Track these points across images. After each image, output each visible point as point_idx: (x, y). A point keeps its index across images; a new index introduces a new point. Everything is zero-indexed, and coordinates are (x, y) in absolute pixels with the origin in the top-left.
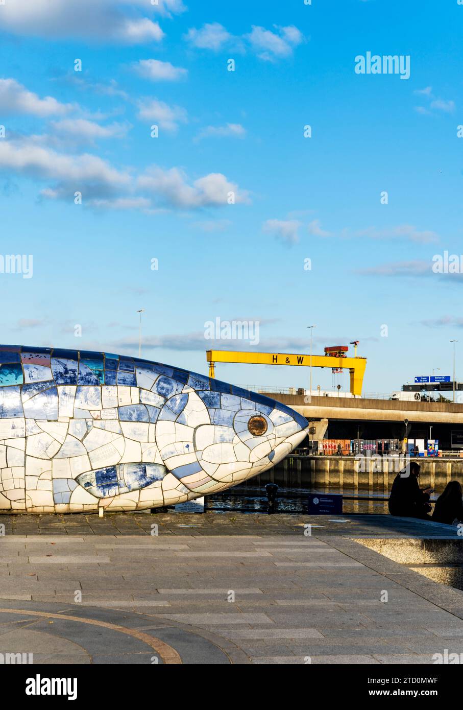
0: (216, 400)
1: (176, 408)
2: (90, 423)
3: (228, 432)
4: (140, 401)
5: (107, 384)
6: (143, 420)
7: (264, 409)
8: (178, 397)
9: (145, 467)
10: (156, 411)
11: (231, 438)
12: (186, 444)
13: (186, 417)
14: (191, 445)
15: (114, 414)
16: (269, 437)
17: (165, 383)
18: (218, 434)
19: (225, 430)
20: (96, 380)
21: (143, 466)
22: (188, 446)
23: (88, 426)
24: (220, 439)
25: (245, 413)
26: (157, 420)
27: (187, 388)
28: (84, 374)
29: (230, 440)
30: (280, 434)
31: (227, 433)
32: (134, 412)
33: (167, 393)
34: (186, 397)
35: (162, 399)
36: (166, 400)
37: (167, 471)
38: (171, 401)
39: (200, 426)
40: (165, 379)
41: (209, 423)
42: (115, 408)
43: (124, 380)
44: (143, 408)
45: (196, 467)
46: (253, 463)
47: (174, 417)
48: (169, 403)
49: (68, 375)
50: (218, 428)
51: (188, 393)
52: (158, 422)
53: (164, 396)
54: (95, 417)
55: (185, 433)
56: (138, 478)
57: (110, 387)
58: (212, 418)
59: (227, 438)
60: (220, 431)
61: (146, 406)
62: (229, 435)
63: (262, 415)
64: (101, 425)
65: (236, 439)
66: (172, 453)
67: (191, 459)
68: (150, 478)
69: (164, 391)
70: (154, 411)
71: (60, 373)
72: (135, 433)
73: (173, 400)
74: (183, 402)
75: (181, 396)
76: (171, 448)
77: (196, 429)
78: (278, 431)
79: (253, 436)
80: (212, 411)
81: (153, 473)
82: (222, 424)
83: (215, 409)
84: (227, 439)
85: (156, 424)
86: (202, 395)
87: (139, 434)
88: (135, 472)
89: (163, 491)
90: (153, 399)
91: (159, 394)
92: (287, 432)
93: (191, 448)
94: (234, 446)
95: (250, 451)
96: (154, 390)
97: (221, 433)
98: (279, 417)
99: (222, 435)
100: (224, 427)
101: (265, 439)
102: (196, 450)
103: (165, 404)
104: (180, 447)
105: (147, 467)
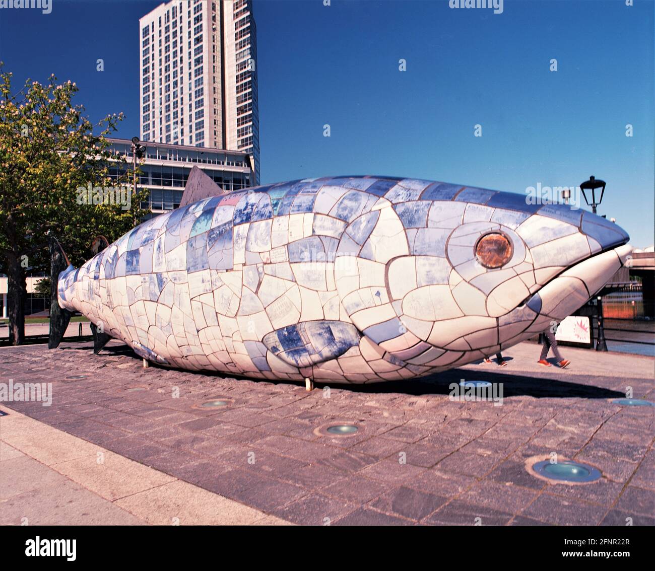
0: (421, 213)
1: (359, 236)
2: (261, 270)
3: (437, 266)
4: (314, 231)
5: (280, 215)
6: (318, 259)
7: (509, 217)
8: (363, 218)
9: (329, 327)
10: (334, 243)
11: (444, 275)
12: (375, 291)
13: (373, 249)
14: (384, 292)
15: (281, 255)
16: (519, 270)
17: (351, 200)
18: (422, 271)
19: (434, 262)
20: (270, 212)
21: (326, 326)
22: (378, 294)
23: (259, 274)
24: (427, 279)
25: (468, 229)
26: (336, 257)
27: (380, 203)
28: (261, 206)
29: (443, 280)
30: (545, 261)
32: (306, 248)
33: (349, 215)
34: (375, 217)
35: (340, 224)
36: (347, 225)
37: (361, 334)
38: (353, 226)
39: (394, 259)
40: (354, 195)
41: (407, 253)
42: (285, 245)
43: (299, 206)
44: (316, 241)
45: (392, 329)
46: (497, 318)
47: (357, 250)
48: (350, 228)
49: (245, 212)
50: (421, 260)
51: (380, 210)
52: (337, 260)
53: (344, 219)
54: (265, 260)
55: (373, 273)
56: (326, 341)
57: (282, 218)
58: (411, 244)
59: (438, 275)
60: (424, 265)
61: (321, 237)
62: (440, 271)
63: (503, 229)
64: (272, 270)
65: (455, 277)
66: (357, 305)
67: (387, 313)
68: (340, 342)
69: (346, 213)
70: (332, 243)
71: (240, 211)
72: (309, 277)
73: (356, 223)
74: (369, 226)
75: (369, 216)
76: (355, 298)
77: (388, 265)
78: (538, 256)
79: (485, 269)
80: (412, 232)
81: (341, 335)
82: (428, 254)
83: (418, 229)
84: (439, 278)
85: (334, 262)
86: (400, 209)
87: (315, 280)
88: (320, 334)
89: (367, 362)
90: (331, 225)
91: (340, 218)
92: (560, 256)
93: (385, 297)
94: (451, 289)
95: (485, 297)
96: (333, 213)
97: (427, 268)
98: (544, 228)
99: (429, 272)
100: (431, 258)
101: (511, 273)
102: (391, 300)
103: (345, 231)
104: (367, 296)
105: (331, 327)
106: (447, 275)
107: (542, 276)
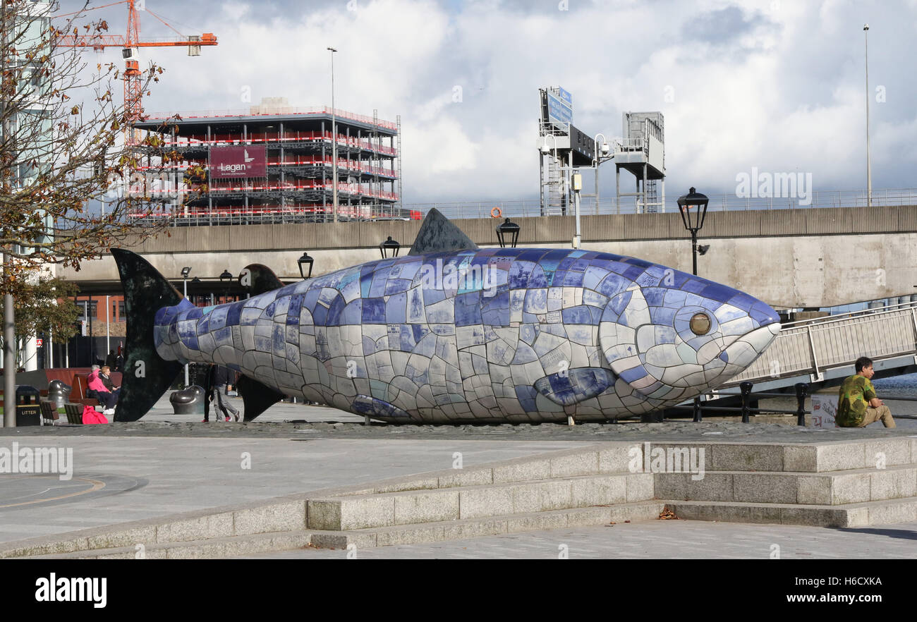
0: (659, 296)
1: (618, 308)
2: (537, 328)
4: (583, 301)
5: (554, 286)
6: (586, 323)
7: (707, 303)
8: (620, 296)
10: (599, 312)
11: (671, 338)
12: (628, 346)
13: (628, 317)
14: (634, 348)
15: (557, 317)
16: (714, 336)
17: (611, 281)
18: (659, 334)
19: (666, 330)
20: (545, 282)
21: (590, 371)
22: (630, 349)
23: (536, 331)
24: (661, 340)
25: (687, 310)
26: (600, 322)
27: (633, 286)
28: (535, 275)
29: (671, 341)
30: (728, 332)
31: (668, 333)
32: (577, 313)
33: (610, 292)
34: (628, 296)
35: (604, 299)
36: (609, 300)
37: (616, 376)
38: (613, 301)
39: (642, 325)
40: (613, 277)
41: (649, 322)
42: (559, 310)
43: (571, 281)
44: (586, 309)
45: (642, 371)
46: (703, 365)
47: (616, 318)
48: (611, 302)
49: (521, 279)
50: (658, 328)
51: (632, 291)
52: (602, 324)
53: (607, 295)
54: (541, 321)
55: (627, 335)
56: (589, 384)
57: (556, 289)
58: (652, 317)
59: (668, 338)
60: (660, 331)
61: (589, 307)
62: (670, 335)
64: (547, 329)
65: (678, 339)
66: (615, 357)
67: (636, 362)
68: (601, 384)
69: (608, 290)
70: (597, 312)
71: (515, 277)
72: (579, 336)
73: (616, 299)
74: (625, 301)
75: (624, 294)
76: (614, 351)
77: (637, 330)
78: (725, 329)
79: (695, 336)
80: (653, 309)
81: (602, 378)
82: (662, 324)
83: (657, 307)
84: (669, 340)
85: (599, 326)
86: (646, 292)
87: (583, 338)
88: (585, 378)
89: (620, 398)
90: (596, 299)
91: (603, 293)
92: (737, 329)
93: (634, 351)
94: (676, 347)
95: (696, 352)
96: (599, 290)
97: (662, 333)
98: (729, 312)
99: (663, 335)
100: (664, 327)
101: (710, 338)
102: (639, 353)
103: (607, 304)
104: (622, 350)
105: (595, 373)
106: (674, 338)
107: (728, 340)
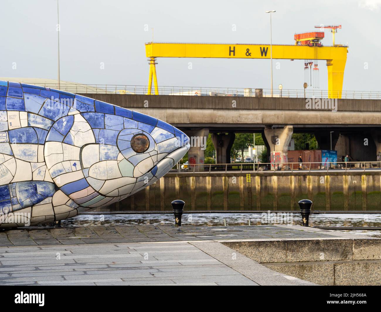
0: (100, 120)
1: (63, 130)
4: (29, 124)
6: (33, 142)
7: (146, 127)
8: (64, 119)
9: (36, 185)
10: (44, 133)
11: (115, 155)
12: (73, 162)
13: (73, 138)
14: (78, 163)
15: (4, 137)
18: (103, 152)
19: (109, 148)
21: (34, 184)
22: (75, 165)
24: (105, 157)
26: (45, 142)
27: (72, 111)
29: (114, 158)
31: (111, 151)
32: (24, 134)
33: (54, 116)
34: (72, 119)
35: (48, 122)
36: (54, 122)
37: (56, 188)
38: (58, 124)
39: (86, 145)
41: (94, 142)
42: (5, 131)
43: (13, 105)
44: (32, 130)
45: (83, 184)
46: (137, 178)
47: (61, 138)
48: (56, 125)
50: (102, 147)
51: (74, 115)
52: (46, 143)
53: (51, 118)
55: (73, 152)
56: (30, 195)
57: (1, 112)
58: (97, 138)
59: (112, 155)
60: (104, 149)
61: (35, 128)
62: (113, 153)
63: (144, 133)
65: (120, 157)
66: (61, 171)
67: (78, 176)
68: (40, 195)
69: (51, 114)
70: (42, 133)
72: (25, 153)
73: (59, 121)
74: (69, 124)
75: (67, 118)
76: (59, 167)
77: (82, 148)
78: (160, 147)
79: (135, 153)
80: (97, 131)
81: (43, 190)
82: (106, 143)
83: (100, 129)
84: (112, 157)
85: (44, 145)
86: (87, 116)
87: (29, 155)
88: (26, 190)
89: (54, 207)
90: (42, 122)
91: (46, 117)
92: (168, 148)
93: (79, 167)
94: (118, 162)
95: (134, 167)
96: (42, 113)
97: (106, 151)
99: (107, 153)
100: (109, 146)
101: (148, 155)
102: (82, 168)
103: (52, 126)
104: (67, 165)
105: (37, 185)
106: (116, 155)
